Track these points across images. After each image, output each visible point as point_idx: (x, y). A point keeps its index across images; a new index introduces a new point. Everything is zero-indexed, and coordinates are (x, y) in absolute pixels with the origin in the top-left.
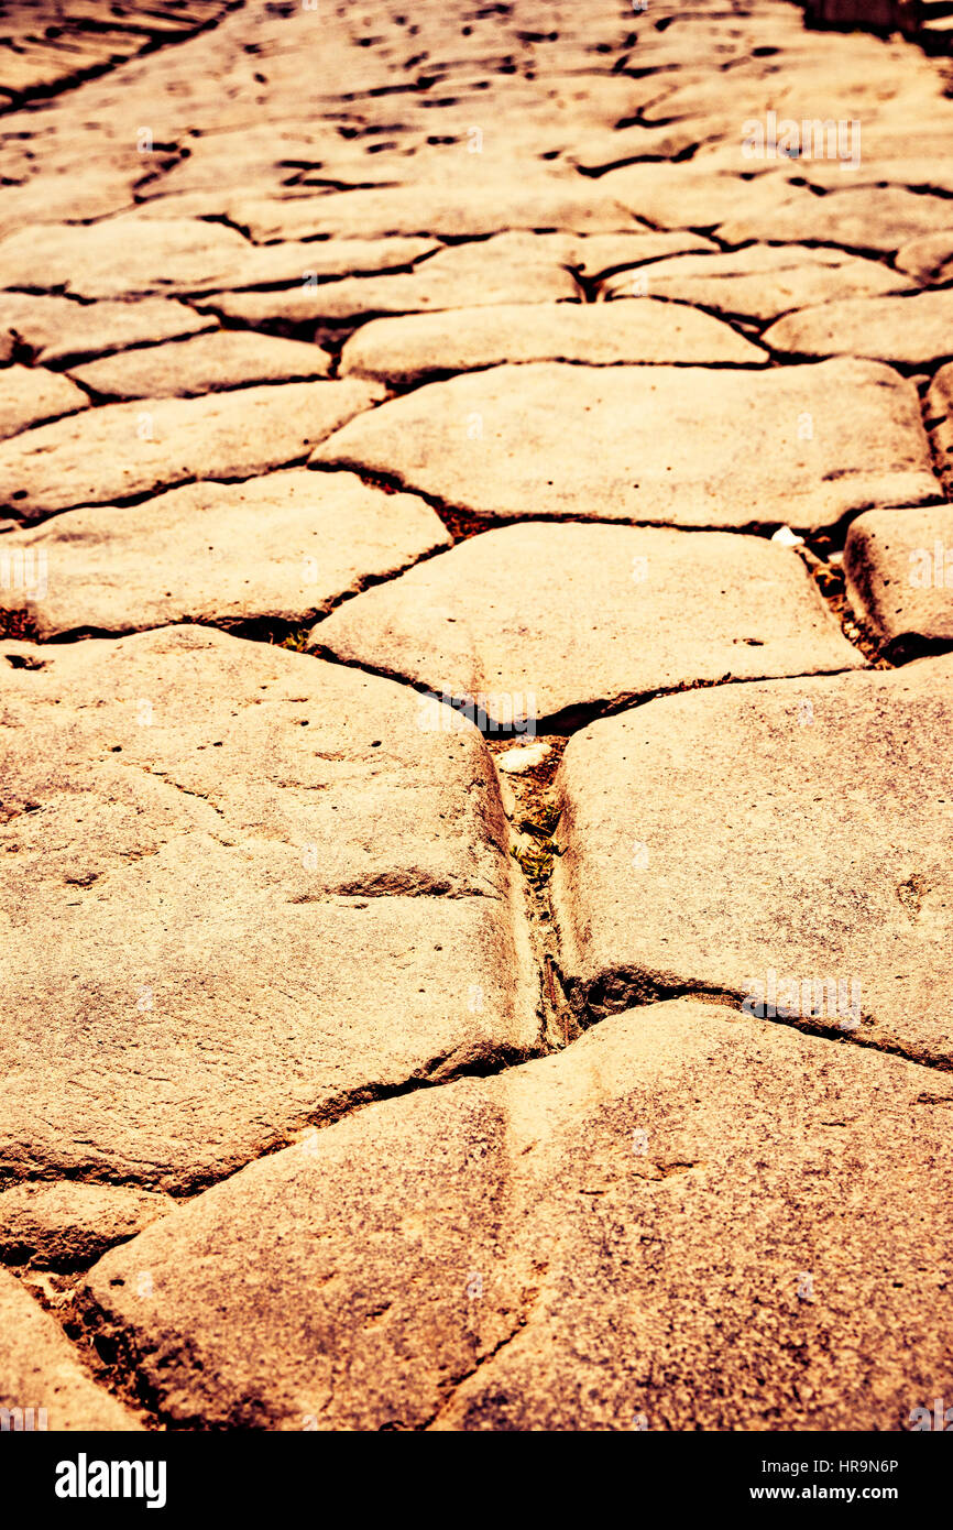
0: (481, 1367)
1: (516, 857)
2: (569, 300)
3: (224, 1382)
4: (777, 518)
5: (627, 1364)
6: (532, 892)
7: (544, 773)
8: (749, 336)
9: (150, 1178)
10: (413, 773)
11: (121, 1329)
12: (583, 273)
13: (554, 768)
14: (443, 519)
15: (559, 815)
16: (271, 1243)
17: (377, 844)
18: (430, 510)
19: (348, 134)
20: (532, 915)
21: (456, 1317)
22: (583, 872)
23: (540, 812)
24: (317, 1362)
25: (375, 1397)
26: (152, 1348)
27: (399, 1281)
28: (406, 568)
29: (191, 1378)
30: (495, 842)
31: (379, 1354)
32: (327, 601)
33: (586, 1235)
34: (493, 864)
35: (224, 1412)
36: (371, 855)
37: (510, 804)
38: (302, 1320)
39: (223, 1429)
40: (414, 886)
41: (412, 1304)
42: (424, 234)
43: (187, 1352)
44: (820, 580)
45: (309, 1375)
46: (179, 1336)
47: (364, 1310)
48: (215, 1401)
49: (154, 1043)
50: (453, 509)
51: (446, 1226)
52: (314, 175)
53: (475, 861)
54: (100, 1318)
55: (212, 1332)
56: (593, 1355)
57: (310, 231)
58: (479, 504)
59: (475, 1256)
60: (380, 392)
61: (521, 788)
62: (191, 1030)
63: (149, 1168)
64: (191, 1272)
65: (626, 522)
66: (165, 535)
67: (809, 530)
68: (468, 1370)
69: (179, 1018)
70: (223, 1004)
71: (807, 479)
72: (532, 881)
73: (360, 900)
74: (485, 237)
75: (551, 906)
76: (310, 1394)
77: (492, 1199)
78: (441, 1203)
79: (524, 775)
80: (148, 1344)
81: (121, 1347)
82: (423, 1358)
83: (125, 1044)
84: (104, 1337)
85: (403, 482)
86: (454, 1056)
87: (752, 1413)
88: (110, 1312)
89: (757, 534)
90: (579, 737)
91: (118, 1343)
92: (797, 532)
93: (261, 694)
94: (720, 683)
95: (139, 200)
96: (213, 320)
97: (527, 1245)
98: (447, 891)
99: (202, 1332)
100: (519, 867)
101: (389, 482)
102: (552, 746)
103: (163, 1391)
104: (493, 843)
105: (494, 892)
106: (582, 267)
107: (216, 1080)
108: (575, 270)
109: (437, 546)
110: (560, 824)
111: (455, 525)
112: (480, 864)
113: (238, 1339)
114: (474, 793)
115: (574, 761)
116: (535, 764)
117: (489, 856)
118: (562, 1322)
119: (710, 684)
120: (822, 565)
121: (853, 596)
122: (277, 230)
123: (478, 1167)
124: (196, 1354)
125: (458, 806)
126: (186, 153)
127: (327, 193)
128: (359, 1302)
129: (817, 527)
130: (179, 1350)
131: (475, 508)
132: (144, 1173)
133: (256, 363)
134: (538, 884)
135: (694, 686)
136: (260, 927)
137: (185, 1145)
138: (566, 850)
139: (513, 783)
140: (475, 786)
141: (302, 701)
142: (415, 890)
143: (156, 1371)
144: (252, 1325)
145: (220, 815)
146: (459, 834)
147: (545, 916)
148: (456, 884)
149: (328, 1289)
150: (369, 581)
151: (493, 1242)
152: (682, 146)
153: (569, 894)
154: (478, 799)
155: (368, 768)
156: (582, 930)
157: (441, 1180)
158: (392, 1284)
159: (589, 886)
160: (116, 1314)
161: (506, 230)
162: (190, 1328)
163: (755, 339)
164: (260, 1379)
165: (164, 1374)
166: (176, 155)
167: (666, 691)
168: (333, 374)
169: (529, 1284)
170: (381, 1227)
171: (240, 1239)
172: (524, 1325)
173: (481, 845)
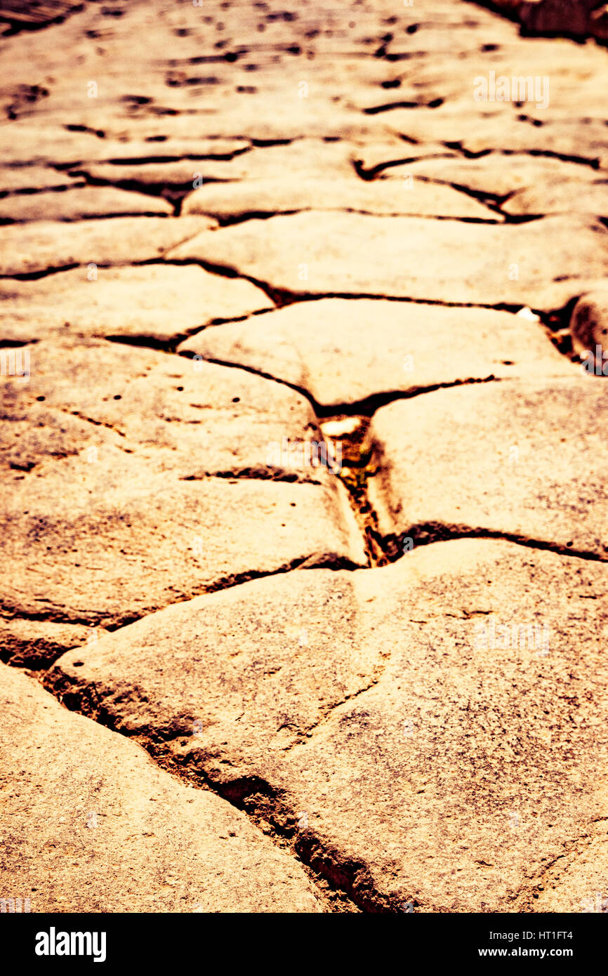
0: (348, 700)
3: (165, 706)
4: (520, 302)
5: (452, 700)
6: (353, 499)
7: (355, 437)
8: (490, 206)
9: (92, 620)
10: (263, 417)
11: (84, 687)
12: (362, 166)
13: (362, 435)
14: (269, 295)
15: (372, 453)
16: (191, 638)
17: (241, 451)
18: (259, 289)
19: (172, 83)
20: (354, 509)
21: (328, 675)
24: (231, 696)
25: (274, 712)
26: (111, 693)
27: (286, 657)
28: (245, 317)
29: (139, 707)
31: (276, 691)
32: (187, 330)
33: (417, 640)
35: (166, 722)
36: (238, 457)
38: (219, 675)
39: (167, 732)
40: (272, 476)
41: (296, 668)
42: (240, 138)
43: (136, 693)
44: (555, 341)
45: (226, 703)
46: (129, 685)
47: (262, 670)
48: (159, 716)
49: (89, 550)
50: (276, 290)
51: (316, 632)
54: (67, 683)
55: (153, 681)
56: (427, 695)
57: (151, 134)
58: (296, 286)
59: (338, 647)
60: (215, 223)
62: (115, 543)
63: (92, 615)
64: (134, 654)
65: (407, 299)
66: (59, 296)
67: (543, 311)
68: (339, 701)
69: (106, 537)
70: (137, 530)
71: (540, 280)
72: (352, 493)
73: (232, 480)
74: (286, 142)
75: (368, 503)
76: (227, 713)
77: (348, 620)
78: (312, 620)
79: (341, 438)
80: (106, 690)
81: (84, 698)
82: (308, 694)
83: (66, 549)
84: (72, 694)
85: (238, 272)
86: (310, 559)
87: (541, 727)
88: (75, 678)
89: (506, 310)
91: (82, 696)
92: (534, 312)
93: (146, 372)
94: (486, 380)
95: (13, 116)
96: (81, 179)
97: (376, 644)
98: (295, 479)
99: (147, 682)
101: (228, 272)
102: (361, 421)
103: (119, 716)
106: (362, 163)
107: (137, 569)
108: (357, 164)
109: (264, 308)
110: (373, 458)
111: (276, 298)
112: (317, 470)
113: (173, 684)
114: (310, 432)
116: (349, 432)
117: (321, 468)
118: (404, 680)
119: (479, 381)
120: (555, 333)
121: (579, 348)
122: (126, 132)
123: (337, 603)
124: (142, 694)
125: (299, 436)
126: (46, 92)
128: (258, 666)
129: (548, 310)
130: (130, 692)
131: (292, 290)
132: (89, 617)
133: (119, 204)
135: (468, 382)
136: (161, 490)
137: (118, 602)
138: (378, 469)
140: (309, 428)
141: (178, 377)
142: (274, 478)
143: (113, 705)
144: (183, 677)
145: (123, 436)
147: (363, 510)
148: (302, 476)
149: (236, 660)
150: (217, 322)
151: (352, 641)
152: (430, 99)
153: (383, 492)
154: (312, 436)
155: (232, 412)
156: (395, 506)
157: (311, 609)
158: (281, 658)
159: (399, 481)
160: (79, 679)
161: (301, 137)
162: (137, 680)
163: (496, 208)
164: (190, 704)
165: (119, 707)
166: (38, 93)
167: (445, 385)
168: (177, 213)
169: (378, 664)
170: (270, 630)
171: (168, 638)
172: (376, 683)
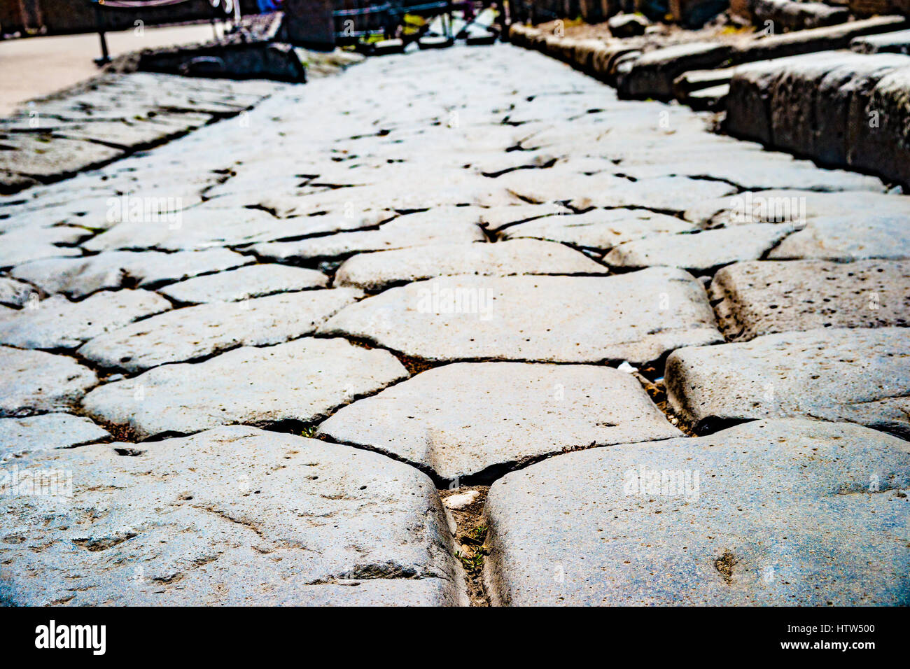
1: (459, 558)
2: (480, 241)
4: (620, 357)
6: (470, 580)
7: (476, 508)
8: (595, 259)
10: (388, 504)
12: (487, 228)
13: (482, 505)
14: (404, 364)
15: (487, 531)
17: (365, 547)
18: (395, 357)
19: (337, 160)
20: (471, 594)
22: (504, 561)
23: (473, 531)
28: (380, 390)
30: (444, 546)
32: (328, 409)
34: (444, 559)
36: (361, 554)
37: (453, 527)
40: (391, 572)
42: (386, 209)
44: (650, 392)
50: (409, 357)
52: (315, 181)
53: (432, 556)
57: (315, 210)
58: (428, 354)
60: (360, 294)
61: (460, 518)
65: (523, 361)
67: (641, 363)
71: (637, 334)
72: (470, 574)
73: (355, 581)
74: (425, 210)
75: (484, 586)
79: (462, 510)
85: (377, 343)
89: (608, 365)
90: (498, 483)
92: (633, 365)
93: (286, 462)
94: (589, 447)
95: (205, 199)
96: (252, 258)
98: (413, 574)
100: (461, 565)
101: (367, 343)
102: (480, 492)
104: (443, 547)
105: (445, 575)
106: (487, 224)
108: (483, 226)
109: (400, 378)
110: (488, 536)
111: (411, 367)
112: (435, 559)
114: (429, 516)
115: (495, 497)
116: (469, 503)
117: (440, 556)
119: (583, 448)
120: (651, 383)
121: (672, 400)
122: (292, 210)
125: (419, 524)
126: (234, 174)
127: (325, 190)
129: (646, 362)
131: (424, 357)
134: (474, 575)
135: (572, 450)
138: (492, 550)
139: (455, 515)
140: (430, 512)
141: (313, 465)
142: (393, 574)
145: (259, 535)
146: (421, 540)
147: (479, 594)
148: (419, 570)
152: (545, 160)
153: (495, 577)
154: (432, 520)
155: (359, 501)
156: (505, 596)
159: (509, 568)
161: (438, 206)
163: (599, 260)
166: (228, 175)
167: (553, 454)
168: (330, 286)
173: (435, 548)
